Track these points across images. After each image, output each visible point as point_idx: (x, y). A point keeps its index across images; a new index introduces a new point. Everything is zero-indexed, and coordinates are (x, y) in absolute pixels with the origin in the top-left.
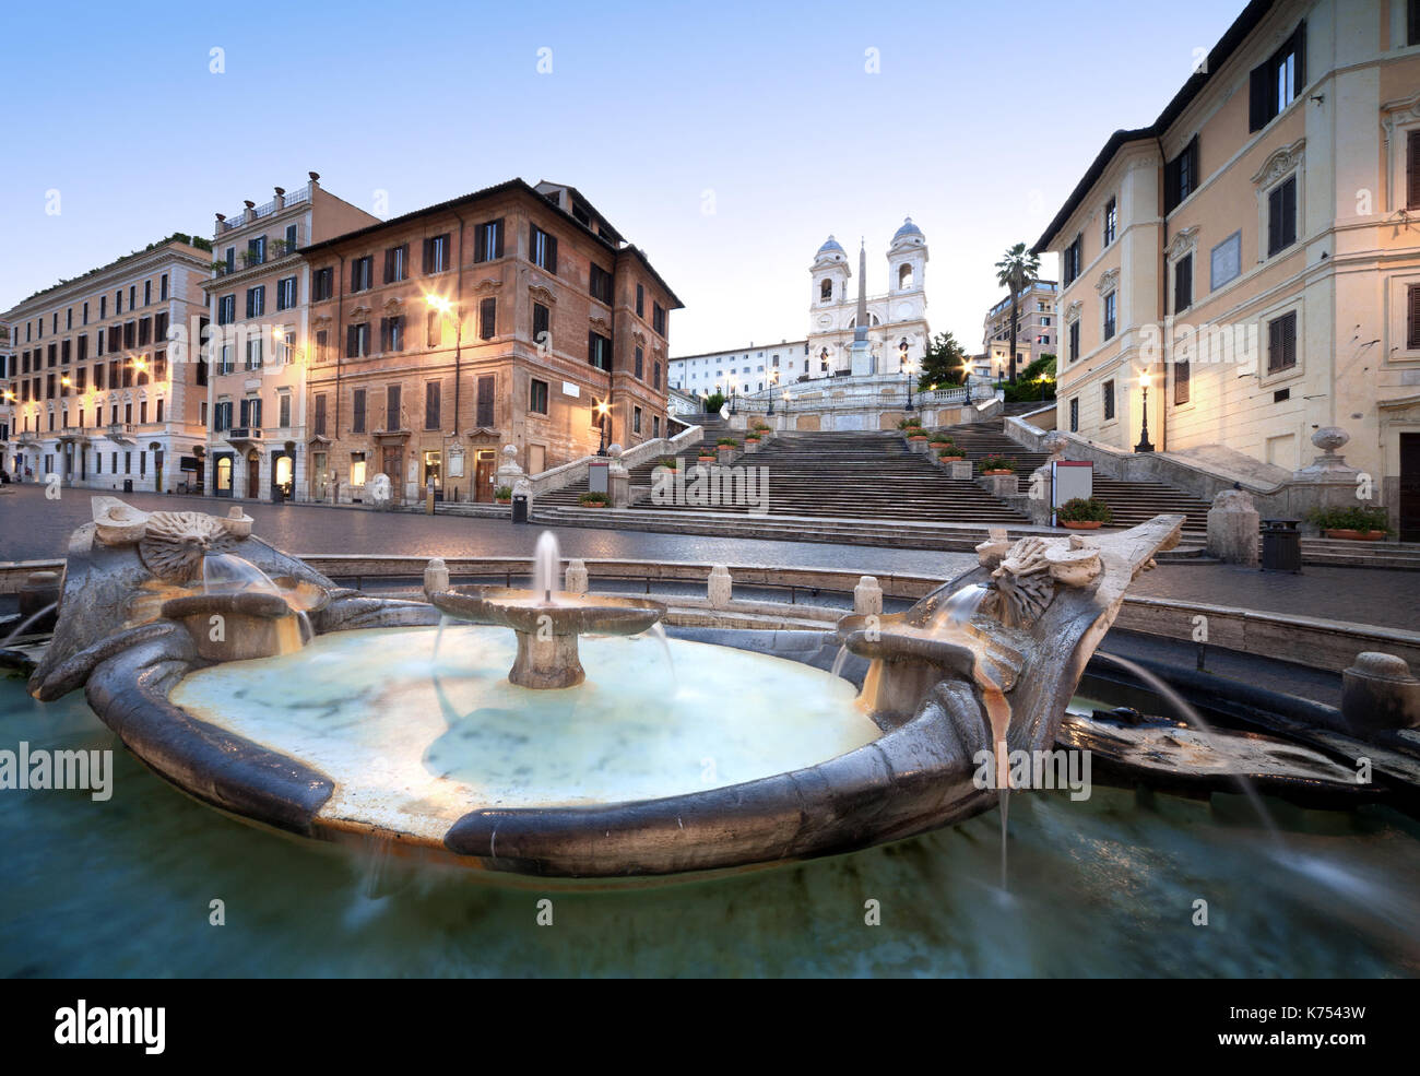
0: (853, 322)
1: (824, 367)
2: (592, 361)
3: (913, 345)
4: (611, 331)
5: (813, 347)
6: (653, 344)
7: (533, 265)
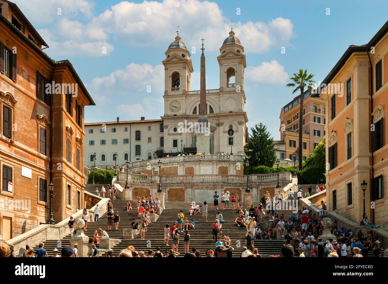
0: (195, 109)
1: (175, 143)
3: (237, 132)
5: (167, 127)
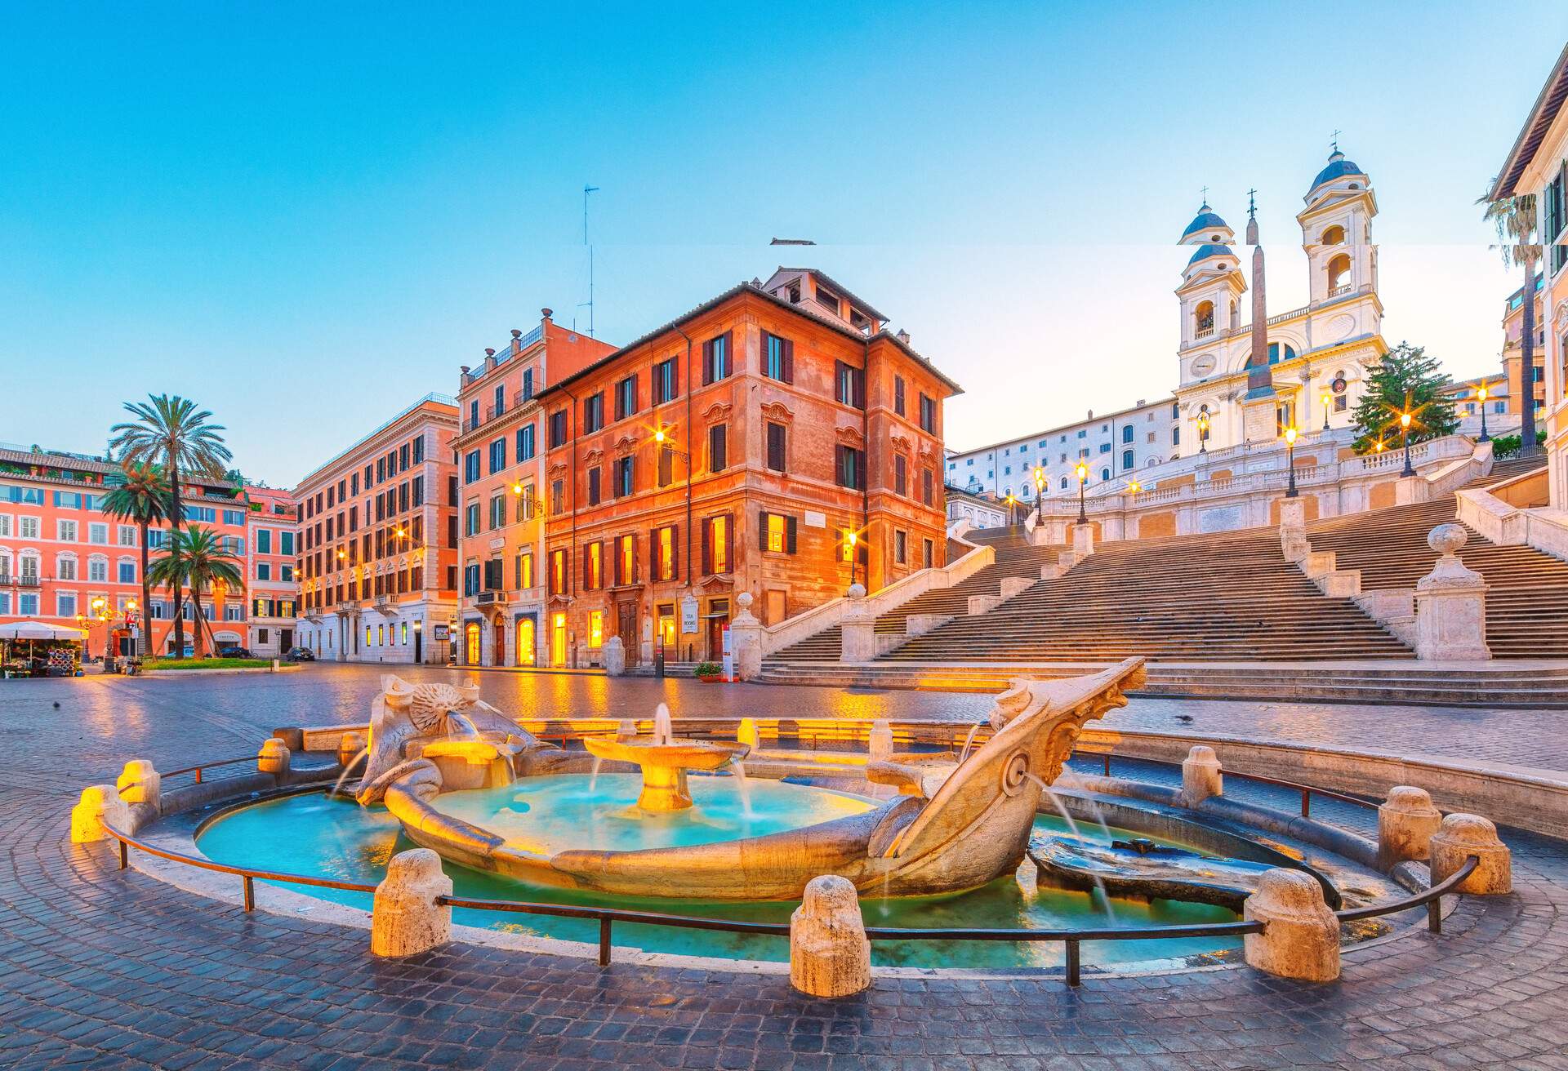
2: (840, 480)
4: (863, 440)
6: (920, 447)
7: (765, 378)
